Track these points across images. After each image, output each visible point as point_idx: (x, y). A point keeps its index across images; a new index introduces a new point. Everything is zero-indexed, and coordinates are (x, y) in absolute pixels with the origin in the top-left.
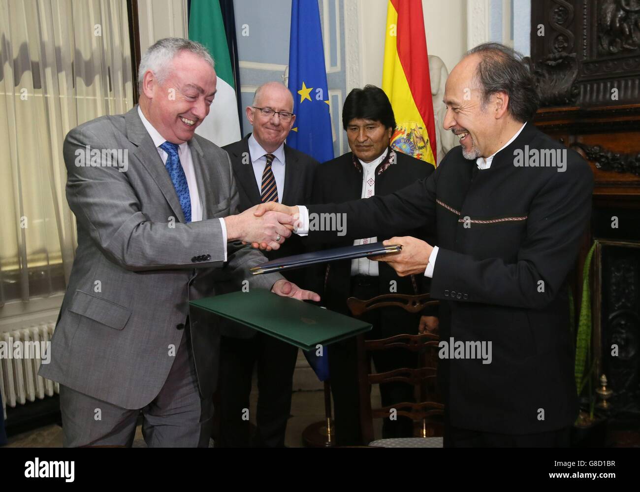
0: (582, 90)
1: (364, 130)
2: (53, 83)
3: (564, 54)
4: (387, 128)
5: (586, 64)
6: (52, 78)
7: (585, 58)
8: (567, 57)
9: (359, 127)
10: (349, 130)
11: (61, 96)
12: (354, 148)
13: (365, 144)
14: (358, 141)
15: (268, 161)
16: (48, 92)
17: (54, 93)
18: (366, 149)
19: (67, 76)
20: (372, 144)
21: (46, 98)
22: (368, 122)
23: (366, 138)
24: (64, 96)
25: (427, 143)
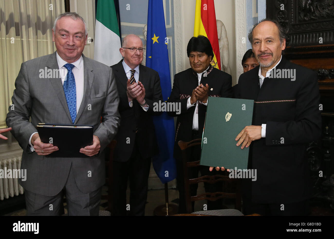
0: (291, 38)
1: (197, 57)
2: (26, 33)
3: (283, 21)
4: (209, 56)
5: (293, 25)
6: (26, 30)
7: (293, 23)
8: (284, 22)
9: (195, 56)
10: (190, 57)
11: (29, 40)
12: (193, 66)
13: (198, 64)
14: (194, 62)
15: (132, 73)
16: (23, 38)
17: (26, 38)
18: (198, 66)
19: (33, 29)
20: (201, 64)
21: (22, 41)
22: (199, 53)
23: (198, 61)
24: (31, 40)
25: (216, 64)
